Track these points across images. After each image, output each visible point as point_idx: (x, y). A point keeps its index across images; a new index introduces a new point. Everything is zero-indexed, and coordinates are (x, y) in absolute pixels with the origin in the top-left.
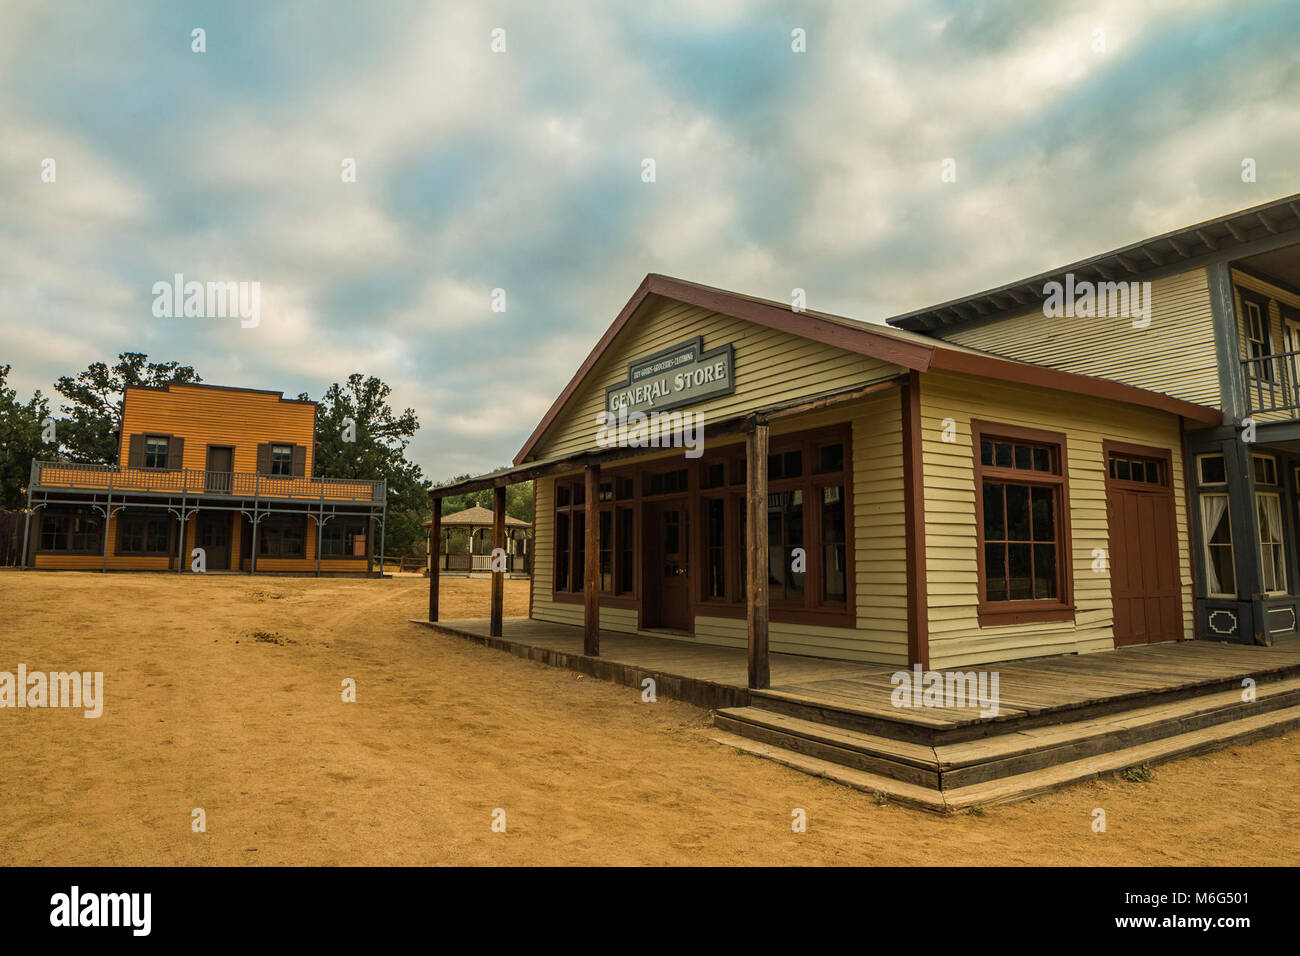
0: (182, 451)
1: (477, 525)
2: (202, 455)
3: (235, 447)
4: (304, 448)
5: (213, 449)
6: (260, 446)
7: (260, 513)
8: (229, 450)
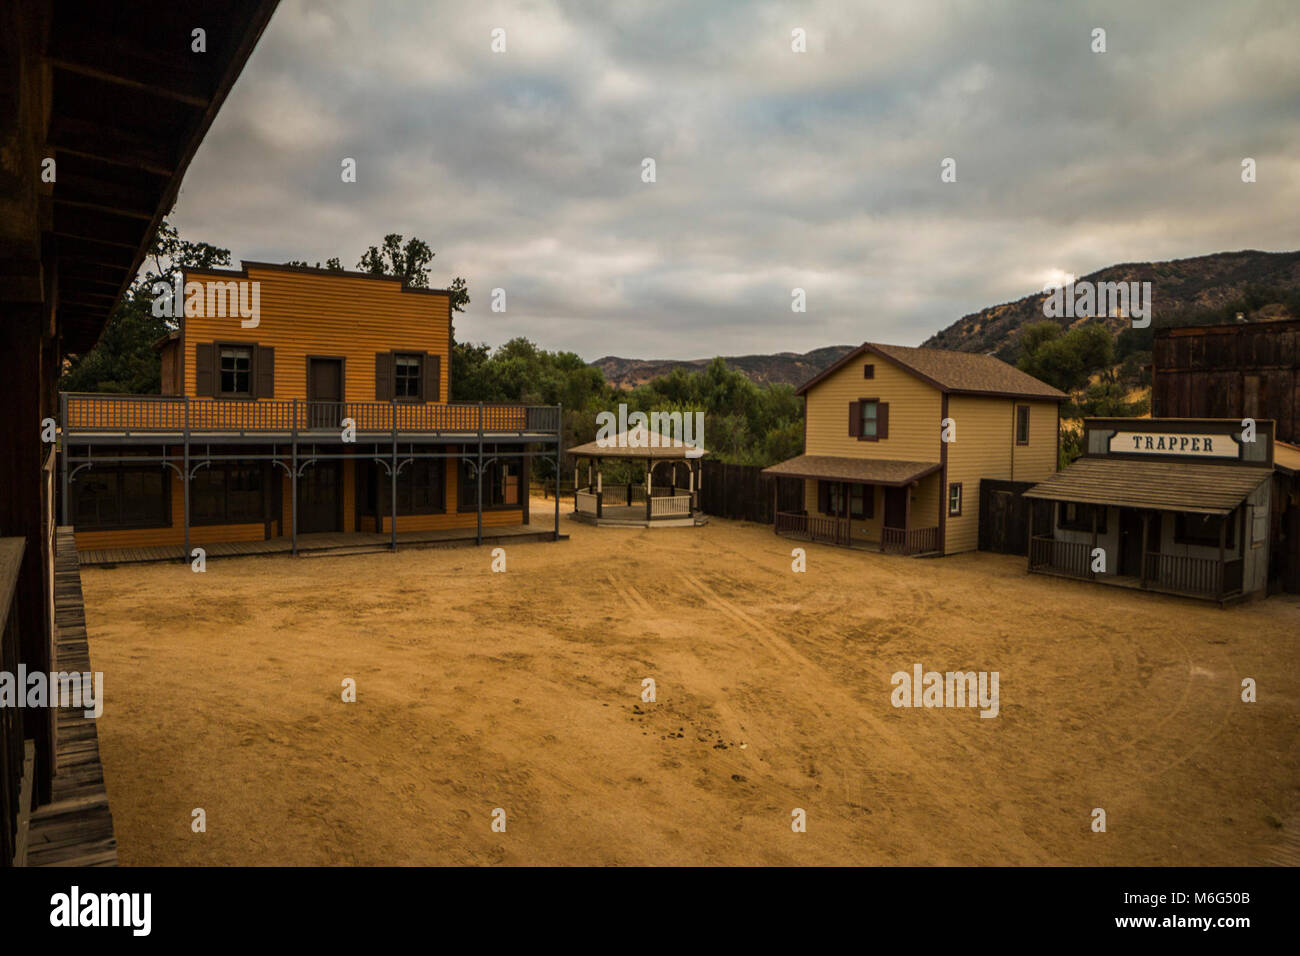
0: (272, 368)
1: (656, 458)
2: (300, 372)
3: (345, 358)
4: (438, 358)
5: (315, 363)
6: (379, 356)
7: (400, 460)
8: (337, 364)
